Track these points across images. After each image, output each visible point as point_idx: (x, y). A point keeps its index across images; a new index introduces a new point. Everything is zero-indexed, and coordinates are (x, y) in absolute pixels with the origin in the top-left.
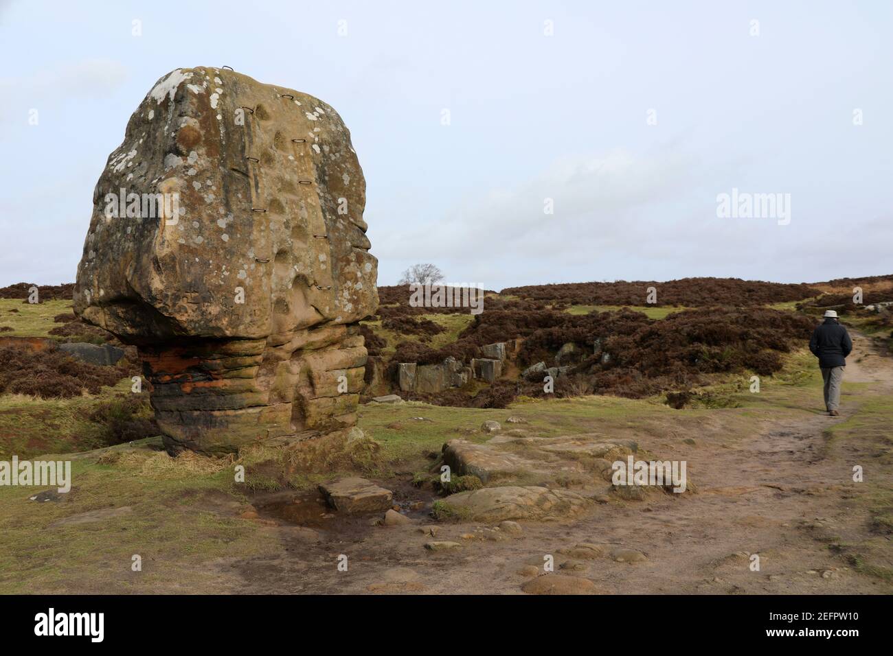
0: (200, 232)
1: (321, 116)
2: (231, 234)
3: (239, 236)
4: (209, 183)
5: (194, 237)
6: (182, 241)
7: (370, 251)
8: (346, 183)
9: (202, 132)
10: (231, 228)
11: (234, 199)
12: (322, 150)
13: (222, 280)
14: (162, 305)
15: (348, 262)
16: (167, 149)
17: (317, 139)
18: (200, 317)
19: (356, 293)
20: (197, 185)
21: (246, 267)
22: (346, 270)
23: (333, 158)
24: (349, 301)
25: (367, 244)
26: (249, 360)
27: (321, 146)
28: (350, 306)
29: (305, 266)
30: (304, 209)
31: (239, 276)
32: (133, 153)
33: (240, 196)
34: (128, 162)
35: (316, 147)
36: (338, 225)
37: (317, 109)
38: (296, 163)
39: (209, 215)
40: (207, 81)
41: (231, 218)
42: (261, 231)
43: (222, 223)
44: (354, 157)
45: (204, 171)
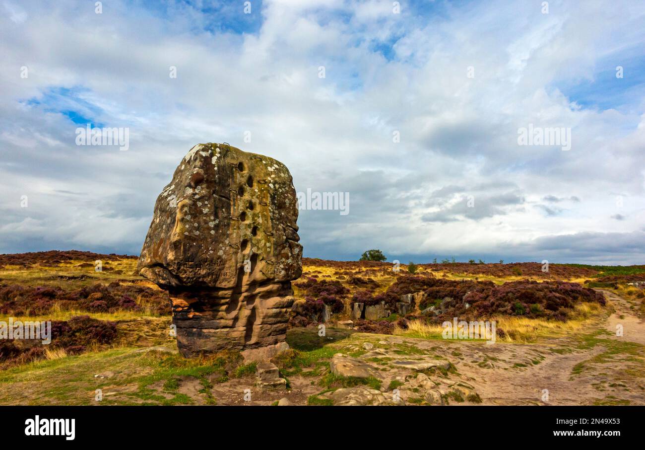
0: (198, 229)
1: (276, 169)
2: (217, 232)
3: (221, 231)
4: (206, 202)
5: (194, 231)
6: (187, 233)
7: (299, 242)
8: (287, 205)
9: (205, 176)
10: (217, 227)
11: (220, 212)
12: (275, 187)
13: (208, 255)
14: (172, 268)
15: (284, 248)
16: (186, 185)
17: (272, 181)
18: (193, 276)
19: (288, 264)
20: (199, 204)
21: (223, 248)
22: (283, 252)
23: (281, 191)
24: (283, 269)
25: (297, 238)
26: (223, 301)
27: (274, 184)
28: (283, 272)
29: (258, 249)
30: (260, 218)
31: (218, 254)
32: (173, 187)
33: (224, 210)
34: (169, 191)
35: (271, 185)
36: (280, 227)
37: (275, 165)
38: (259, 193)
39: (205, 220)
40: (212, 150)
41: (217, 222)
42: (235, 229)
43: (212, 224)
44: (294, 191)
45: (204, 196)
